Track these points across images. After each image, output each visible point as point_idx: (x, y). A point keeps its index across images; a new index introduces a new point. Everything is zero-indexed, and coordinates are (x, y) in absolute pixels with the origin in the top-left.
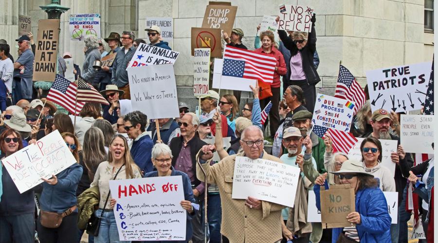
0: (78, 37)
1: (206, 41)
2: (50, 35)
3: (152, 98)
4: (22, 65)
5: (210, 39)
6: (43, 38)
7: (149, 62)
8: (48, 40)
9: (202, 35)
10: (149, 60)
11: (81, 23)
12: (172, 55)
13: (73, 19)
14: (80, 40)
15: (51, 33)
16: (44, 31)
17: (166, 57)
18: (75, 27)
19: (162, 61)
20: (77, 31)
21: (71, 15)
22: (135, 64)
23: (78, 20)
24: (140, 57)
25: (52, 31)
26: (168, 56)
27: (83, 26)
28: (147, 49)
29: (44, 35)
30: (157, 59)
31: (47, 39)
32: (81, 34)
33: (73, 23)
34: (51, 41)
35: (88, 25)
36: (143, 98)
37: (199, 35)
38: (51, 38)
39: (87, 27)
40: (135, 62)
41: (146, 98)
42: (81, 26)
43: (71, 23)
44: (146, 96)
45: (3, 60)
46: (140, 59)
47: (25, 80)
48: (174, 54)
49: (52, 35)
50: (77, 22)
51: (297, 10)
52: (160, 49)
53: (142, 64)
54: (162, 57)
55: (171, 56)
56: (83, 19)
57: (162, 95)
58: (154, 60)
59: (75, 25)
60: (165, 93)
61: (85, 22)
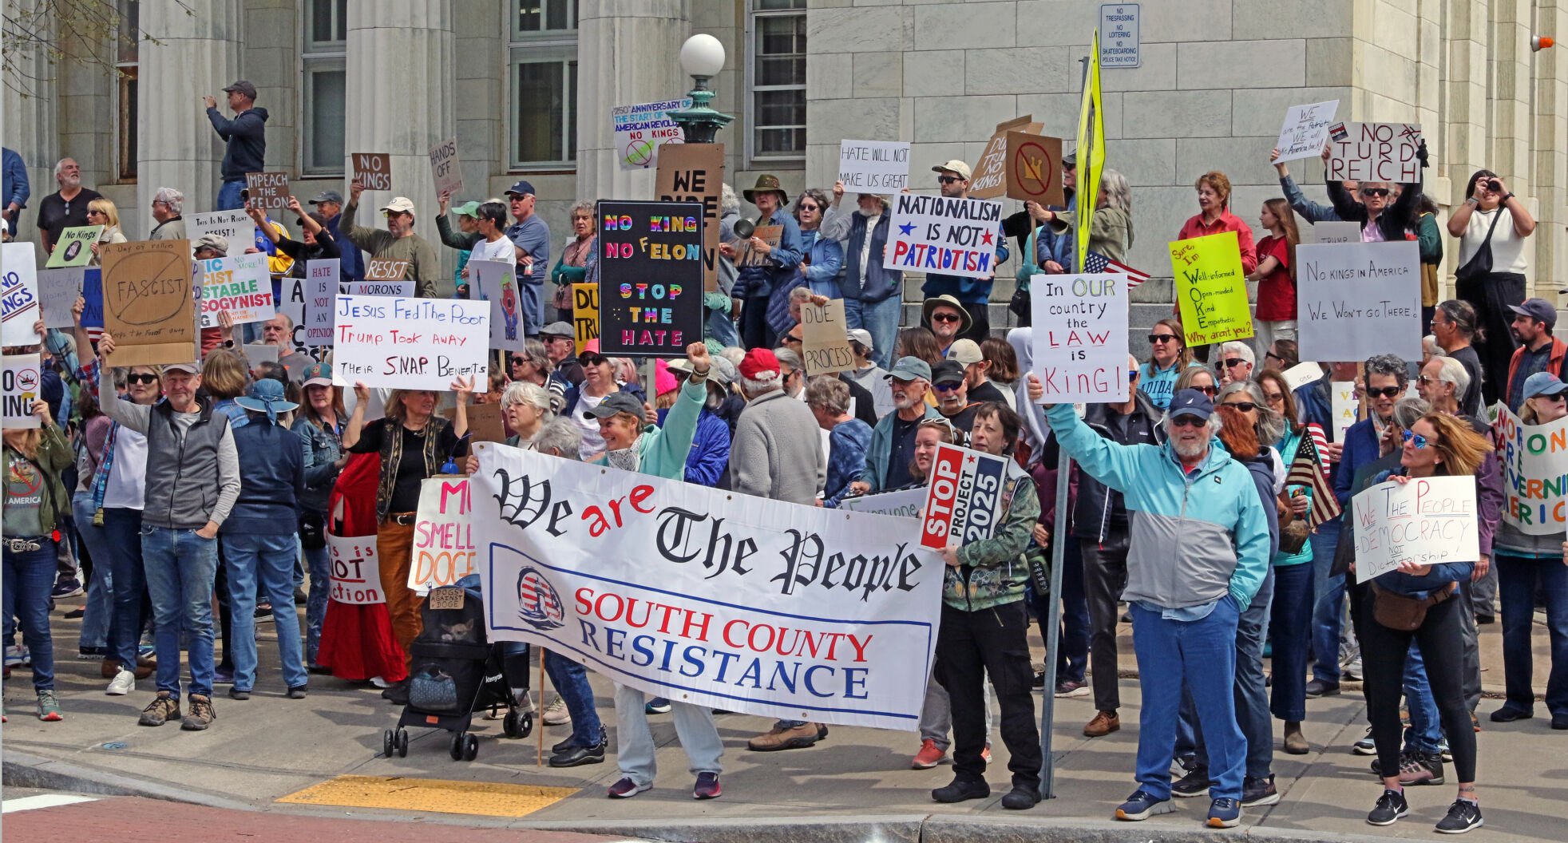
0: (642, 160)
1: (1033, 166)
2: (695, 181)
3: (1355, 314)
4: (527, 254)
5: (1040, 162)
6: (676, 189)
7: (933, 239)
8: (690, 193)
9: (1025, 149)
10: (933, 234)
11: (647, 126)
12: (987, 212)
13: (624, 119)
14: (646, 167)
15: (699, 177)
16: (677, 173)
17: (972, 218)
18: (632, 136)
19: (966, 231)
20: (638, 144)
21: (618, 109)
22: (901, 249)
23: (638, 119)
24: (907, 229)
25: (702, 173)
26: (976, 214)
27: (654, 133)
28: (916, 206)
29: (678, 183)
30: (952, 228)
31: (686, 189)
32: (648, 153)
33: (625, 128)
34: (700, 197)
35: (666, 129)
36: (1331, 314)
37: (1020, 150)
38: (701, 190)
39: (663, 134)
40: (900, 244)
41: (1339, 315)
42: (647, 133)
43: (618, 129)
44: (1339, 309)
45: (490, 240)
46: (908, 233)
47: (533, 287)
48: (990, 209)
49: (702, 181)
50: (635, 126)
51: (1376, 133)
52: (950, 202)
53: (918, 246)
54: (963, 221)
55: (984, 215)
56: (652, 117)
57: (1382, 310)
58: (944, 232)
59: (632, 131)
60: (1390, 307)
61: (656, 123)
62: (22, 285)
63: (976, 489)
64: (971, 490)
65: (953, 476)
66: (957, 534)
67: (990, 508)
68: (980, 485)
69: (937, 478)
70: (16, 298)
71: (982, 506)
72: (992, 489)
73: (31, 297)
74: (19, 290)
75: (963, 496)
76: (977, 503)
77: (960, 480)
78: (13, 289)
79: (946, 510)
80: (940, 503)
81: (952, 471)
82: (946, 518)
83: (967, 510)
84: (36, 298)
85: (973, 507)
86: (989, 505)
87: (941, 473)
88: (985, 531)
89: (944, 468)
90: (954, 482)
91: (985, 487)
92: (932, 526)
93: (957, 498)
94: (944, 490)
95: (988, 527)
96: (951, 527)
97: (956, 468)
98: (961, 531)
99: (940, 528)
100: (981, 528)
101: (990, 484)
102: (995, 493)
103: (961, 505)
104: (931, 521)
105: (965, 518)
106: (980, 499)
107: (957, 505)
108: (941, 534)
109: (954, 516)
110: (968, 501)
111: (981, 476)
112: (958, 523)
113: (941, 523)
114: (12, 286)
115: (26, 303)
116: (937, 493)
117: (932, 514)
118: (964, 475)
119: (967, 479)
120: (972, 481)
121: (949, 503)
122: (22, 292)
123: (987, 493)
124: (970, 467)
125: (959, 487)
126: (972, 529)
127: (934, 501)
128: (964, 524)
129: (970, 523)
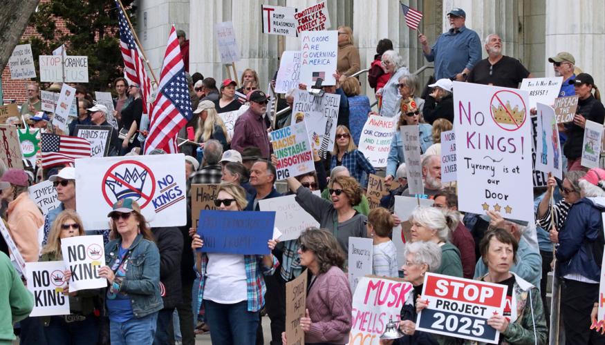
62: (175, 184)
63: (473, 319)
64: (472, 315)
65: (482, 300)
66: (438, 304)
67: (459, 331)
68: (477, 322)
69: (480, 287)
70: (171, 193)
71: (460, 325)
72: (474, 332)
73: (181, 192)
74: (173, 188)
75: (467, 309)
76: (463, 320)
77: (479, 306)
78: (169, 187)
79: (455, 295)
80: (461, 290)
81: (486, 299)
82: (450, 295)
83: (457, 312)
84: (184, 194)
85: (460, 317)
86: (462, 330)
87: (484, 289)
88: (442, 327)
89: (487, 292)
90: (477, 301)
91: (475, 326)
92: (443, 284)
93: (466, 303)
94: (471, 292)
95: (445, 330)
96: (443, 300)
97: (489, 302)
98: (440, 308)
99: (441, 291)
100: (443, 324)
101: (478, 330)
102: (471, 335)
103: (460, 307)
104: (446, 283)
105: (450, 311)
106: (466, 322)
107: (460, 304)
108: (437, 292)
109: (451, 301)
110: (463, 313)
111: (483, 322)
112: (446, 305)
113: (446, 291)
114: (169, 185)
115: (177, 197)
116: (469, 287)
117: (452, 284)
118: (483, 309)
119: (480, 311)
120: (479, 315)
121: (461, 297)
122: (176, 189)
123: (471, 328)
124: (489, 312)
125: (474, 305)
126: (443, 316)
127: (462, 285)
128: (446, 310)
129: (447, 315)
